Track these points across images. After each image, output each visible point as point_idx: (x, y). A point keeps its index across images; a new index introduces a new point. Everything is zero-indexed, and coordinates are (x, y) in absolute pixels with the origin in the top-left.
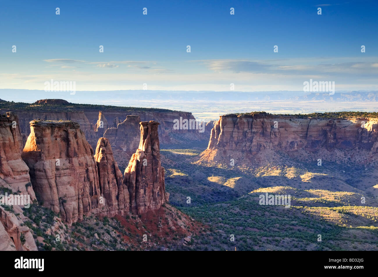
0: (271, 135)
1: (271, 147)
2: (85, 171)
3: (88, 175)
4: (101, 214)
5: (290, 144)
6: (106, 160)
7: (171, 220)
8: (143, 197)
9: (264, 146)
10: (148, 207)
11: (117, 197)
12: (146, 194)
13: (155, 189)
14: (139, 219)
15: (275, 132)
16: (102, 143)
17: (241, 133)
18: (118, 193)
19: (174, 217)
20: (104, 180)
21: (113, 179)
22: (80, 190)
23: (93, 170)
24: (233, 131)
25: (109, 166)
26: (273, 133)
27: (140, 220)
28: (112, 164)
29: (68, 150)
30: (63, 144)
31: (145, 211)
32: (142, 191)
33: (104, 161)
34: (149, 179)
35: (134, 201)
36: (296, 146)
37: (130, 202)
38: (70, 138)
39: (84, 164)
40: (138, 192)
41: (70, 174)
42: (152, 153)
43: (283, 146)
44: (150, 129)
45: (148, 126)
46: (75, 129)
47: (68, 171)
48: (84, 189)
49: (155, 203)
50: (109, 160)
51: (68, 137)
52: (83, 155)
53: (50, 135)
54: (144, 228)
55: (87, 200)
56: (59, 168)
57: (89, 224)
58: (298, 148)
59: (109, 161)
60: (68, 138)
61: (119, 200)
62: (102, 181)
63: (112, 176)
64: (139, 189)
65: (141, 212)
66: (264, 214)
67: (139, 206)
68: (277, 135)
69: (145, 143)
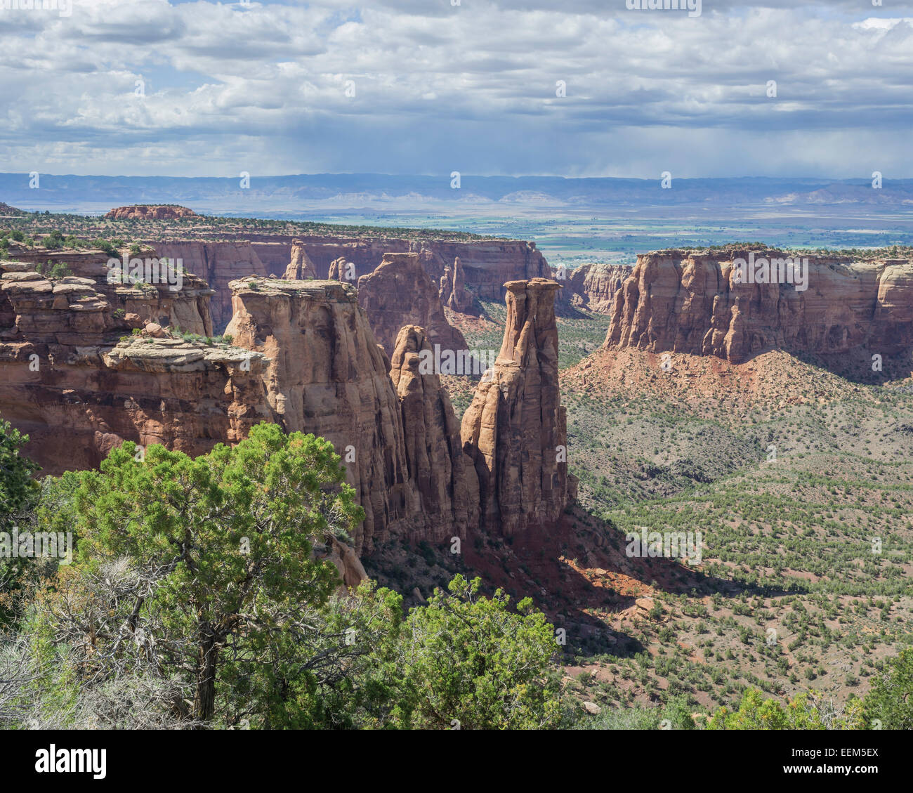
0: (781, 309)
1: (781, 343)
2: (374, 417)
3: (380, 429)
4: (411, 535)
5: (831, 332)
6: (421, 388)
7: (593, 552)
8: (517, 488)
9: (762, 339)
10: (529, 515)
11: (451, 489)
12: (524, 479)
13: (546, 466)
14: (506, 547)
15: (790, 301)
16: (410, 340)
17: (699, 303)
18: (452, 477)
19: (600, 543)
20: (416, 443)
21: (439, 440)
22: (365, 471)
23: (392, 416)
24: (675, 298)
25: (430, 405)
26: (786, 303)
27: (511, 552)
28: (436, 398)
29: (332, 361)
30: (321, 344)
31: (520, 526)
32: (513, 472)
33: (417, 390)
34: (532, 440)
35: (491, 500)
36: (844, 339)
37: (482, 503)
38: (339, 327)
39: (373, 401)
40: (503, 474)
41: (339, 428)
42: (540, 367)
43: (811, 340)
44: (533, 302)
45: (529, 291)
46: (351, 303)
47: (334, 418)
48: (372, 468)
49: (547, 506)
50: (428, 386)
51: (333, 325)
52: (368, 375)
53: (286, 320)
54: (526, 572)
55: (382, 498)
56: (312, 412)
57: (390, 562)
58: (850, 345)
59: (429, 391)
60: (334, 330)
61: (456, 497)
62: (411, 445)
63: (436, 431)
64: (507, 466)
65: (510, 529)
66: (813, 532)
67: (507, 511)
68: (798, 309)
69: (520, 342)
